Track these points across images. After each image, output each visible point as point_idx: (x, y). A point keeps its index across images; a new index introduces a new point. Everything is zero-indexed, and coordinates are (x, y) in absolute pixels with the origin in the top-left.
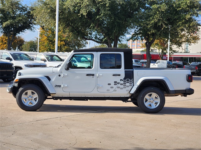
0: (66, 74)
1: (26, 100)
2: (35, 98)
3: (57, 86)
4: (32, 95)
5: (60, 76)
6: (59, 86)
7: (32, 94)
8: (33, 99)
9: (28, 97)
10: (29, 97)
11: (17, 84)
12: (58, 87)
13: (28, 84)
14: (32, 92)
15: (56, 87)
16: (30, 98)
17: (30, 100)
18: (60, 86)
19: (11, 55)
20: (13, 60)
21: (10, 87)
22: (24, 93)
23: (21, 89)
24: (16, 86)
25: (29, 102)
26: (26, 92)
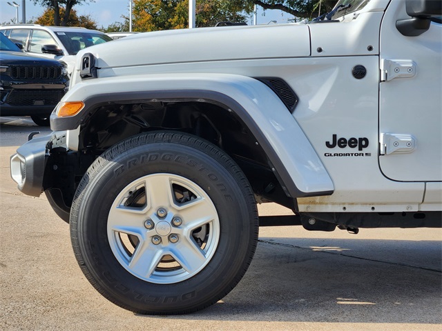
0: (406, 63)
1: (134, 241)
2: (198, 229)
3: (342, 143)
4: (173, 210)
5: (360, 72)
6: (353, 142)
7: (179, 202)
8: (185, 231)
9: (150, 221)
10: (155, 220)
11: (77, 131)
12: (348, 149)
13: (144, 130)
14: (176, 188)
15: (337, 150)
16: (163, 228)
17: (166, 243)
18: (362, 143)
19: (59, 36)
20: (65, 52)
21: (30, 158)
22: (123, 196)
23: (99, 169)
24: (67, 145)
25: (159, 254)
26: (134, 186)
